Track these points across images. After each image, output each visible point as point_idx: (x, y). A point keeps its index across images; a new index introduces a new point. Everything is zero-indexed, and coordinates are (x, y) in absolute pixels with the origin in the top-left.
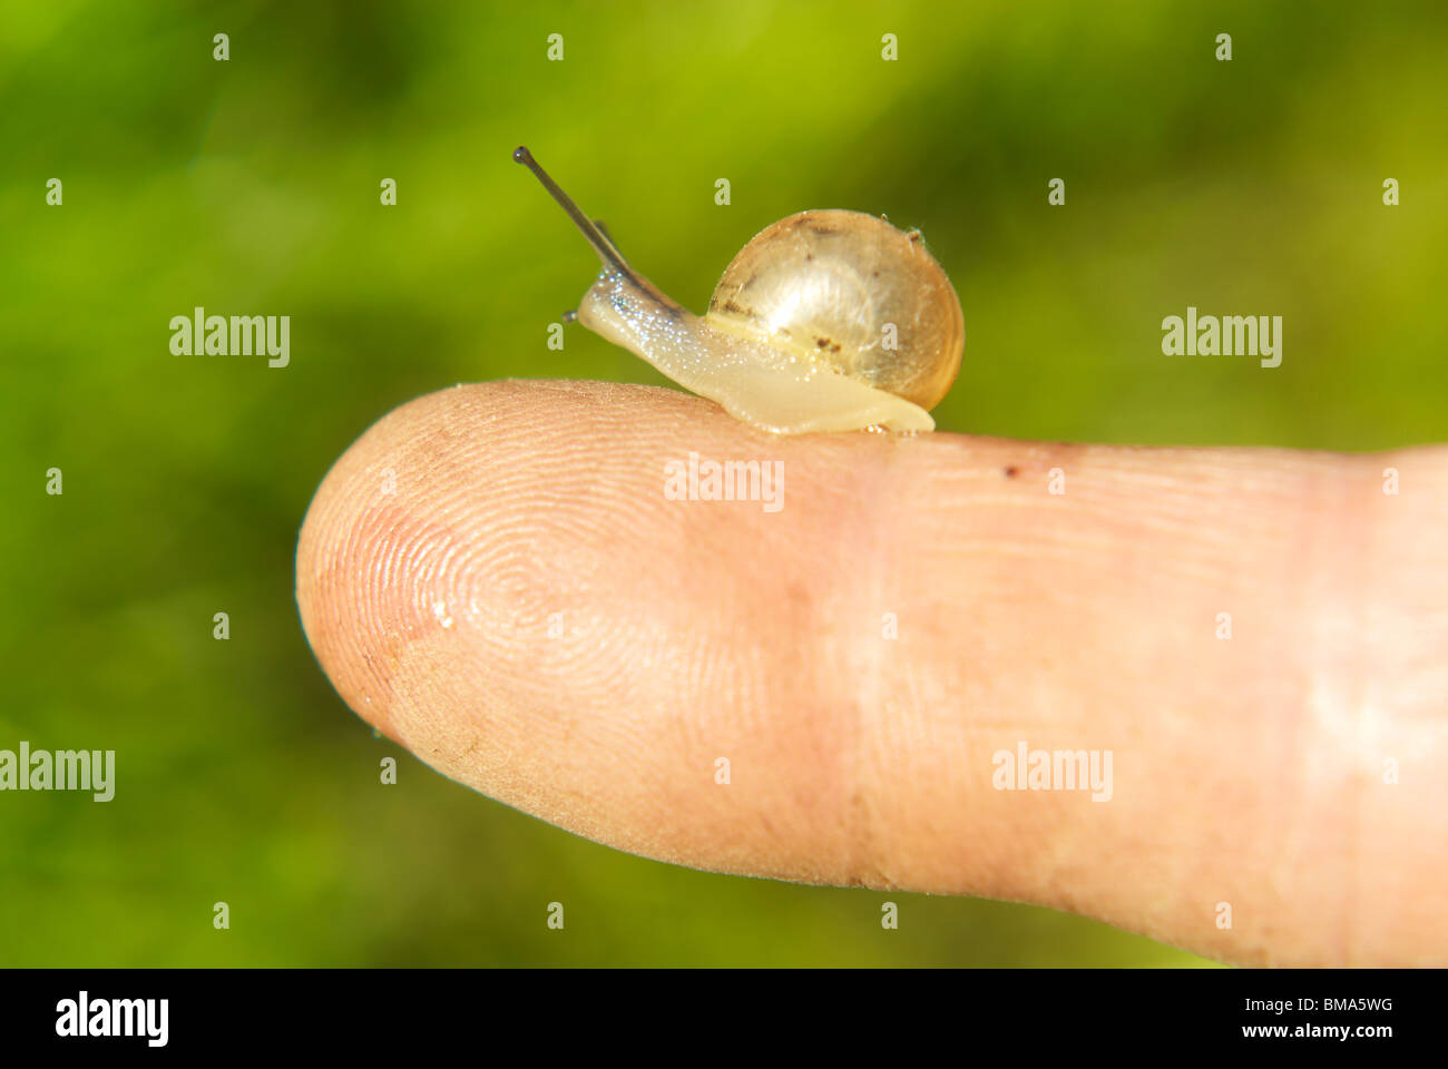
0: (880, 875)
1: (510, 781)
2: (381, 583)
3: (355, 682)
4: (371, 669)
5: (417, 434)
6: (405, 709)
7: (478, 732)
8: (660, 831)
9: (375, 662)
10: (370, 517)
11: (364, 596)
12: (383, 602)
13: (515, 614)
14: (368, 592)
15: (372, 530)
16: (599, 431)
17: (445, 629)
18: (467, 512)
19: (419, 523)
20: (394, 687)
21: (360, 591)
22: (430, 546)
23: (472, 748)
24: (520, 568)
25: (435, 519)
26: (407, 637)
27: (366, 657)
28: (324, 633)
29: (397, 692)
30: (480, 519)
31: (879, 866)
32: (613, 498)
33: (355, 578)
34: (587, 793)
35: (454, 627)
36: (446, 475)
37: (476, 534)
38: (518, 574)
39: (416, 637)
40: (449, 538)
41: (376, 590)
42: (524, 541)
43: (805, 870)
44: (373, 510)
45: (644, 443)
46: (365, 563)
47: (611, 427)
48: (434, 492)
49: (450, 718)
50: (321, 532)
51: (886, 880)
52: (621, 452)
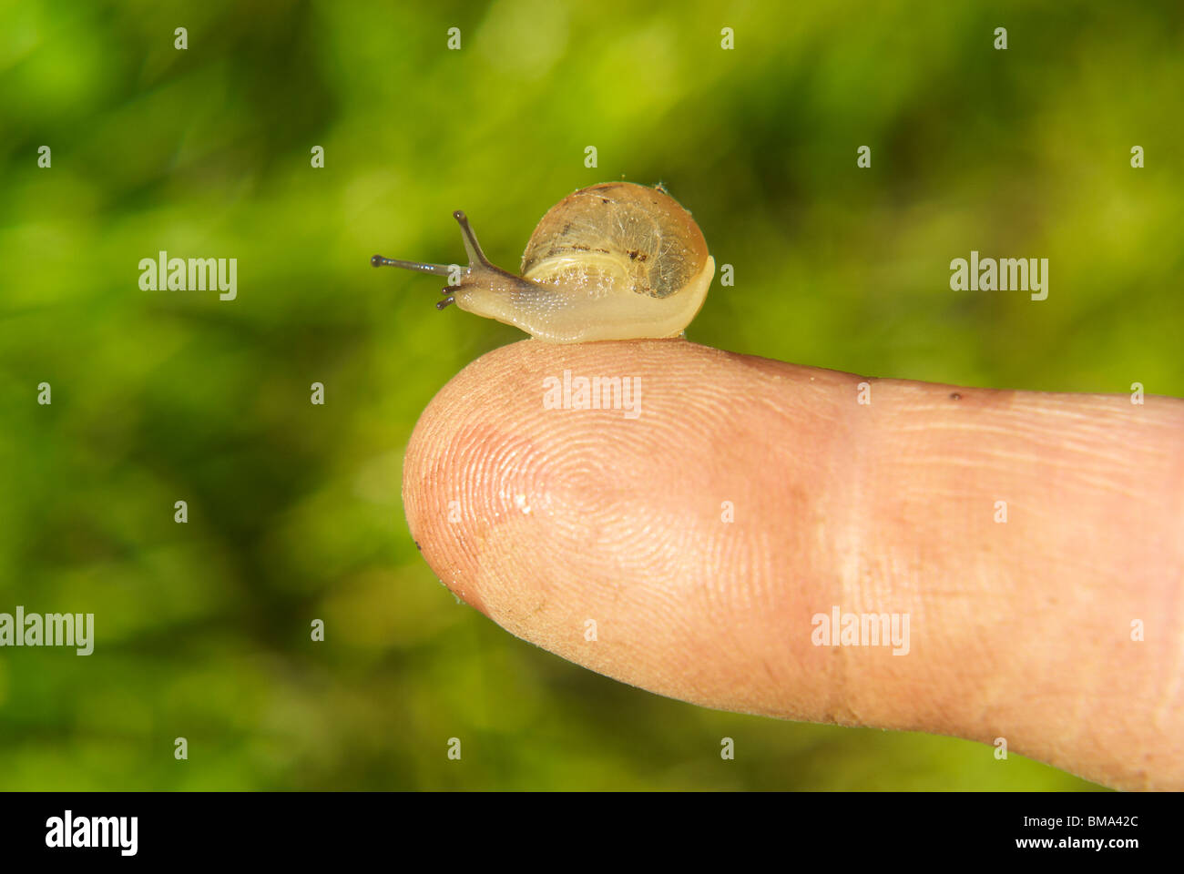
0: (849, 711)
1: (567, 635)
2: (474, 481)
3: (449, 558)
4: (464, 549)
5: (502, 371)
6: (489, 578)
7: (546, 596)
8: (684, 673)
9: (466, 542)
10: (466, 431)
11: (460, 491)
12: (476, 494)
13: (581, 504)
14: (464, 488)
15: (468, 441)
16: (645, 369)
17: (525, 515)
18: (544, 428)
19: (506, 435)
20: (480, 560)
21: (458, 488)
22: (513, 454)
23: (540, 609)
24: (585, 470)
25: (518, 433)
26: (494, 522)
27: (459, 538)
28: (426, 521)
29: (483, 565)
30: (554, 432)
31: (850, 705)
32: (657, 418)
33: (453, 477)
34: (629, 643)
35: (532, 514)
36: (527, 401)
37: (550, 444)
38: (583, 474)
39: (501, 522)
40: (530, 446)
41: (471, 486)
42: (587, 449)
43: (793, 707)
44: (469, 426)
45: (680, 379)
46: (462, 467)
47: (653, 367)
48: (518, 413)
49: (524, 585)
50: (426, 444)
51: (854, 716)
52: (662, 385)
